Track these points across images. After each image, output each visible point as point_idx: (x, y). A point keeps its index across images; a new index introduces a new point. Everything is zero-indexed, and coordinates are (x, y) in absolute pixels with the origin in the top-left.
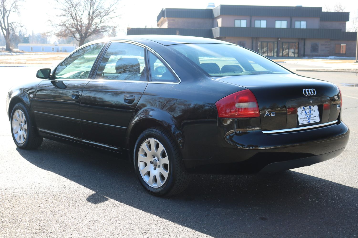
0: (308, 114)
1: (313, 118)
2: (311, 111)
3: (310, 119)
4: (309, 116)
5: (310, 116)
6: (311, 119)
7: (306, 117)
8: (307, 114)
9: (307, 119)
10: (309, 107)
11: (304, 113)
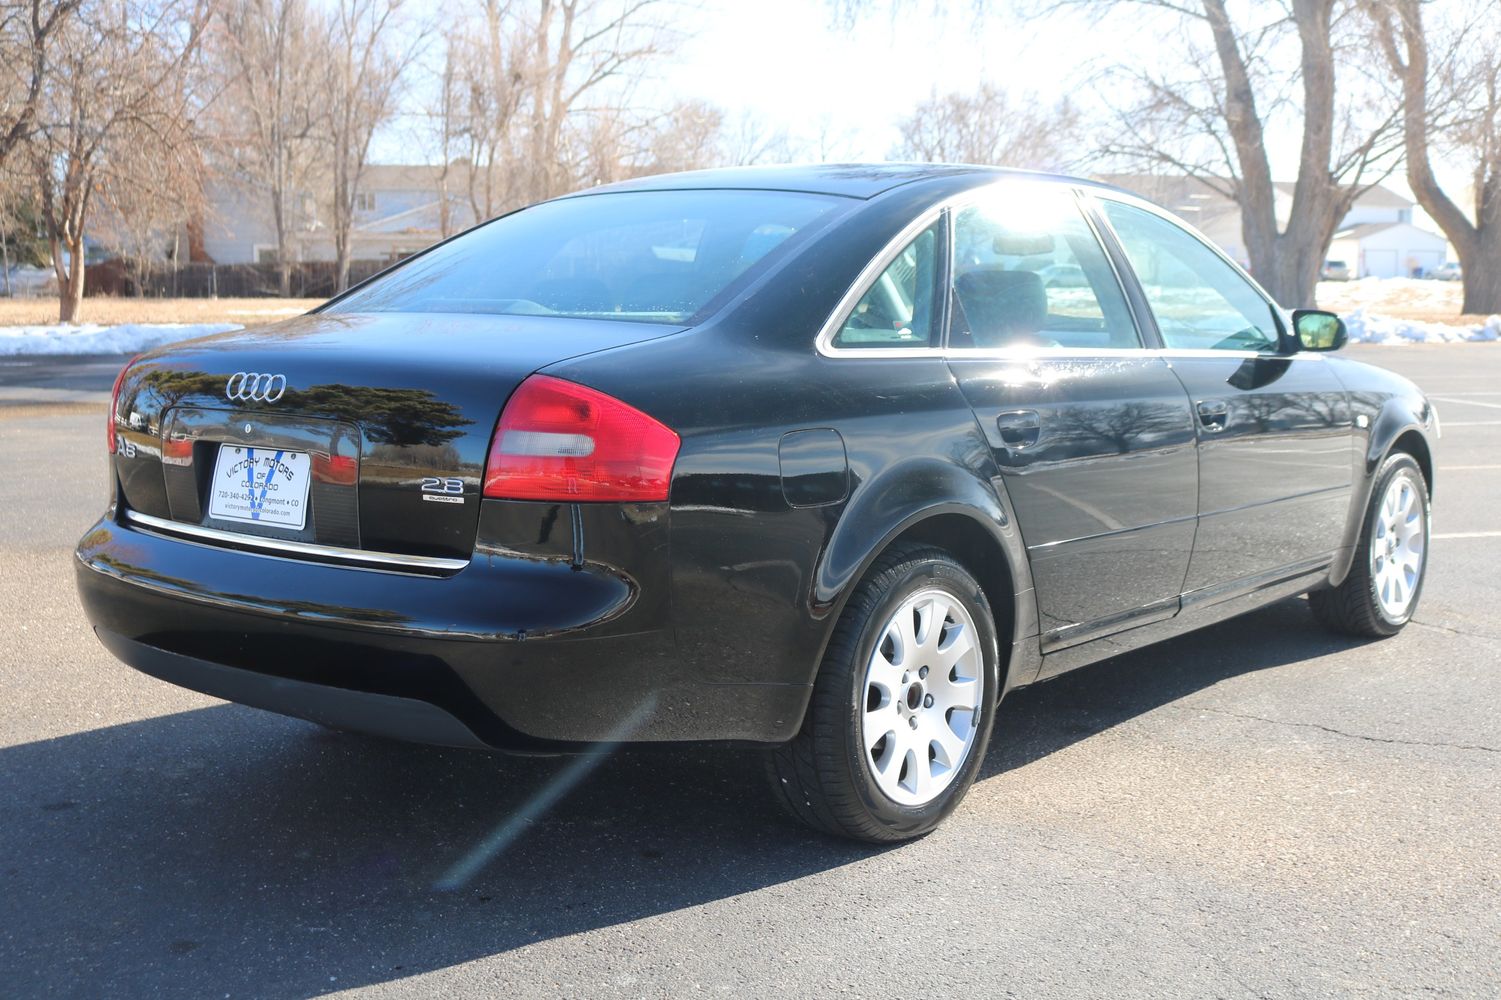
0: (259, 481)
1: (273, 506)
2: (277, 472)
3: (260, 505)
4: (258, 492)
5: (263, 494)
6: (265, 505)
7: (246, 491)
8: (255, 480)
9: (248, 503)
10: (272, 455)
11: (243, 474)
